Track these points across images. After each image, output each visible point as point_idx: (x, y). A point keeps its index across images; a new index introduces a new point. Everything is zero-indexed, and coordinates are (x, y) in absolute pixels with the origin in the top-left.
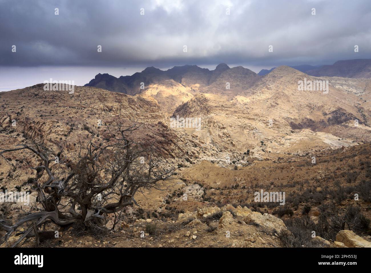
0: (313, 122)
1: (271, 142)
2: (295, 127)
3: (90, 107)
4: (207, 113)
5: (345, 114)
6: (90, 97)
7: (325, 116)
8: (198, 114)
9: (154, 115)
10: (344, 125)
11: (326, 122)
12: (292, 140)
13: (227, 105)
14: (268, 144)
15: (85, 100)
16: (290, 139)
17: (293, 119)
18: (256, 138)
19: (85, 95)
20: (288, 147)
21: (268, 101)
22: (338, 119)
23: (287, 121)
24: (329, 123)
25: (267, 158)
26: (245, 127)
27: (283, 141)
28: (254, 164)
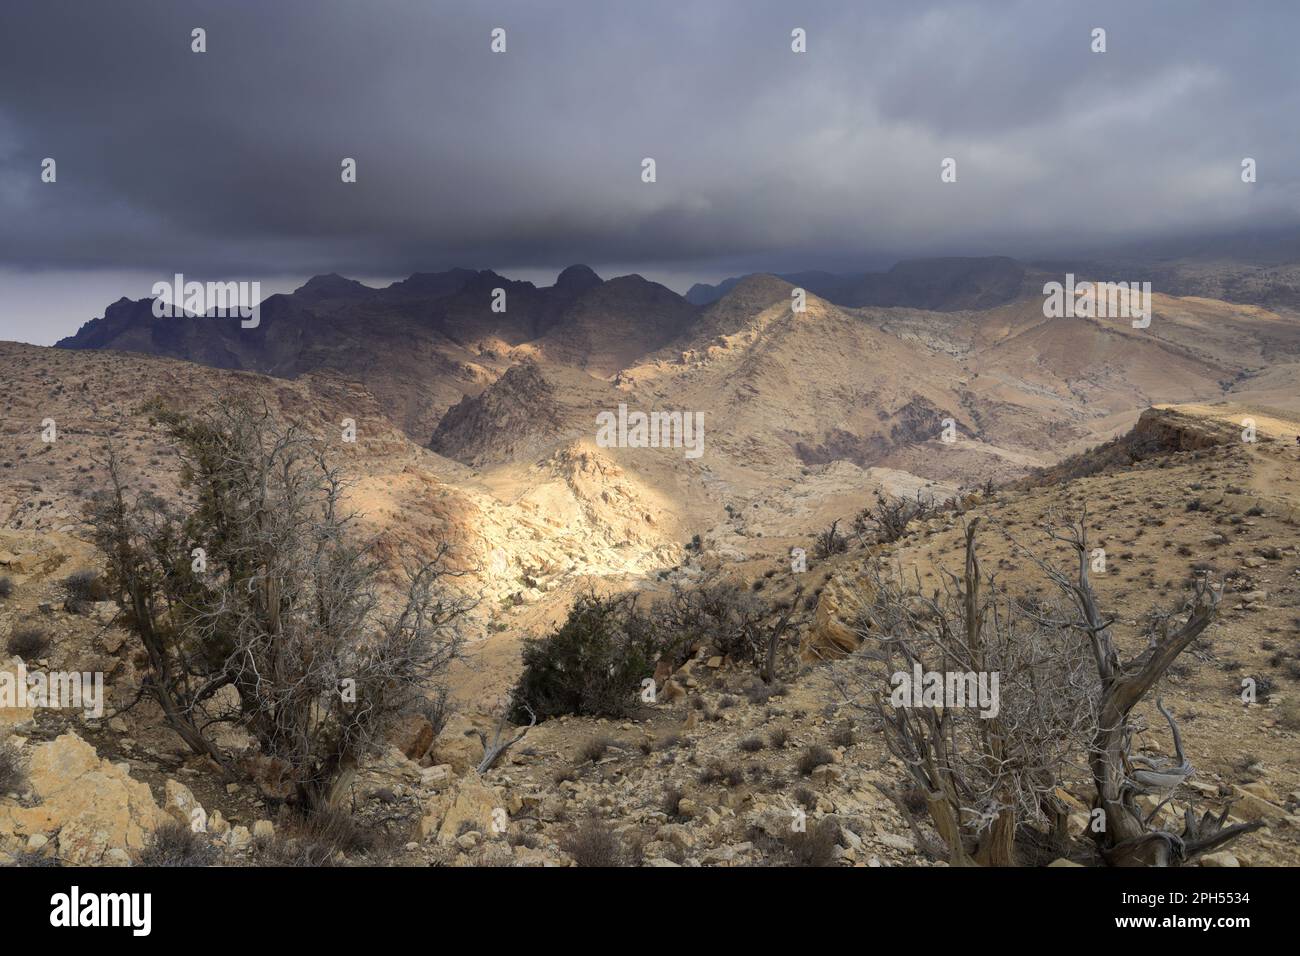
0: (856, 440)
1: (756, 506)
2: (812, 457)
3: (138, 425)
4: (555, 429)
5: (931, 412)
6: (130, 388)
7: (884, 422)
8: (523, 432)
9: (376, 443)
10: (934, 444)
11: (888, 438)
12: (813, 497)
13: (613, 400)
14: (748, 512)
15: (111, 401)
16: (806, 494)
17: (803, 435)
18: (711, 497)
19: (108, 383)
20: (806, 516)
21: (727, 384)
22: (918, 429)
23: (786, 441)
24: (895, 441)
25: (757, 554)
26: (676, 467)
27: (788, 500)
28: (728, 572)
